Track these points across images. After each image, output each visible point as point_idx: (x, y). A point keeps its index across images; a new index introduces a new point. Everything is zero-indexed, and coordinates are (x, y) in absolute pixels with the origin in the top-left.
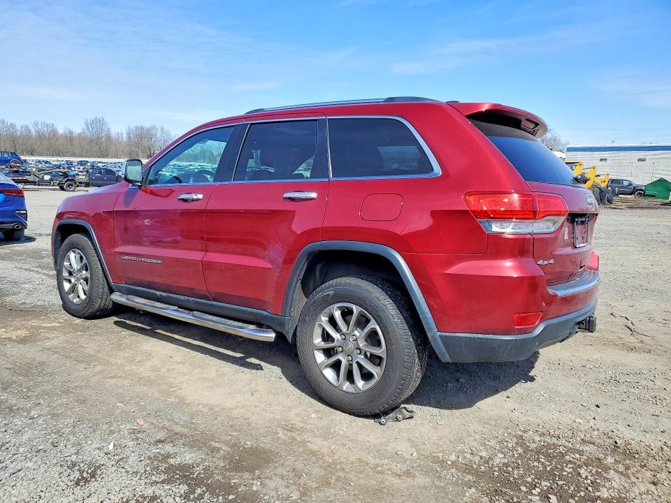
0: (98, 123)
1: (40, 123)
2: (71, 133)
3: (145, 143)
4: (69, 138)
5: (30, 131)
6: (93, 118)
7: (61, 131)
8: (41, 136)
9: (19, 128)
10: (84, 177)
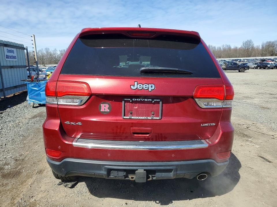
0: (249, 42)
1: (225, 45)
2: (236, 48)
3: (271, 49)
4: (236, 50)
5: (220, 48)
6: (246, 41)
7: (232, 47)
8: (224, 50)
9: (217, 48)
10: (224, 66)
